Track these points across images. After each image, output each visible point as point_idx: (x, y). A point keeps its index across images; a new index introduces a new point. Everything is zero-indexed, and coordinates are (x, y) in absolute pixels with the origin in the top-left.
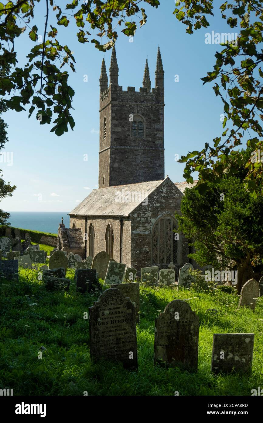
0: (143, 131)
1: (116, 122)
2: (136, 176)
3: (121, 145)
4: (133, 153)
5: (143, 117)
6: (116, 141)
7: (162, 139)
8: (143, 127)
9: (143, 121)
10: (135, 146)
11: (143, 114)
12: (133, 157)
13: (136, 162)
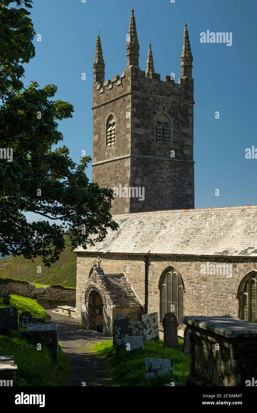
0: (170, 136)
1: (138, 121)
2: (162, 198)
3: (144, 154)
4: (159, 165)
5: (169, 116)
6: (138, 147)
7: (191, 148)
8: (170, 131)
9: (170, 122)
10: (161, 156)
11: (169, 113)
12: (158, 171)
13: (162, 178)
